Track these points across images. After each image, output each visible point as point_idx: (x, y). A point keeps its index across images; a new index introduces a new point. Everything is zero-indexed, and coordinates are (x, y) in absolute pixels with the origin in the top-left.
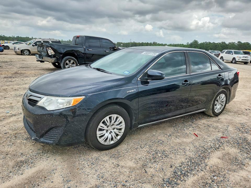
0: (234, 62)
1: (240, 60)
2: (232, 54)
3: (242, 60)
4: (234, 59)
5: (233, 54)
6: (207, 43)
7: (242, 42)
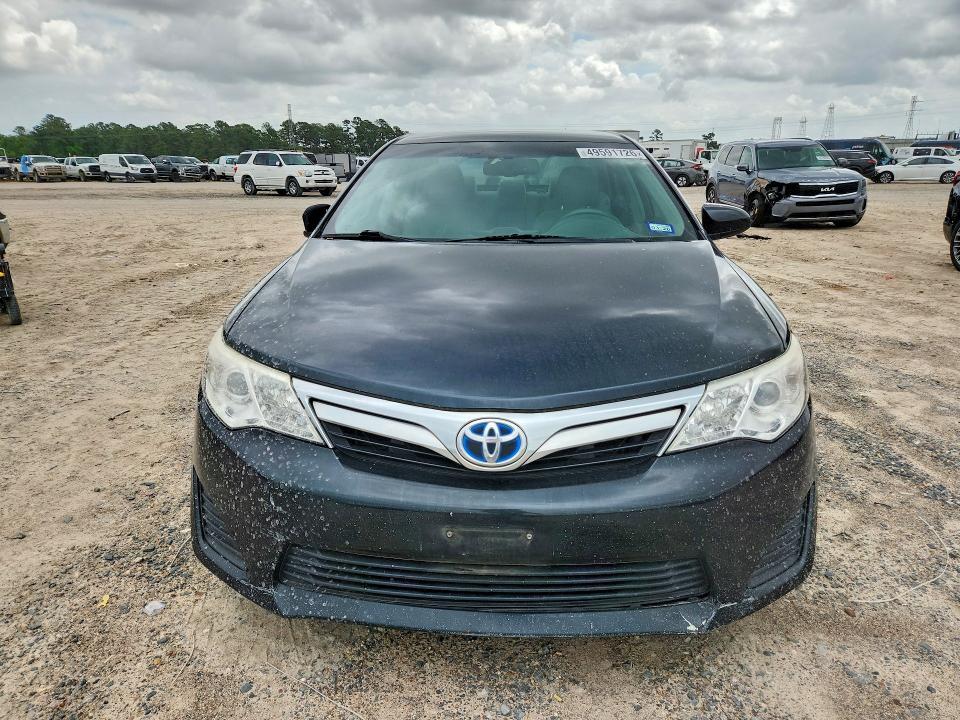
0: (293, 190)
1: (312, 184)
2: (278, 163)
3: (317, 181)
4: (291, 180)
5: (281, 165)
6: (108, 126)
7: (231, 123)
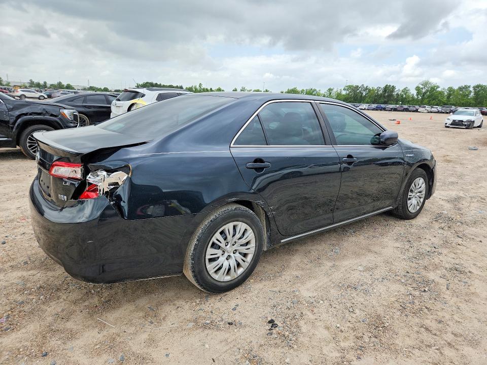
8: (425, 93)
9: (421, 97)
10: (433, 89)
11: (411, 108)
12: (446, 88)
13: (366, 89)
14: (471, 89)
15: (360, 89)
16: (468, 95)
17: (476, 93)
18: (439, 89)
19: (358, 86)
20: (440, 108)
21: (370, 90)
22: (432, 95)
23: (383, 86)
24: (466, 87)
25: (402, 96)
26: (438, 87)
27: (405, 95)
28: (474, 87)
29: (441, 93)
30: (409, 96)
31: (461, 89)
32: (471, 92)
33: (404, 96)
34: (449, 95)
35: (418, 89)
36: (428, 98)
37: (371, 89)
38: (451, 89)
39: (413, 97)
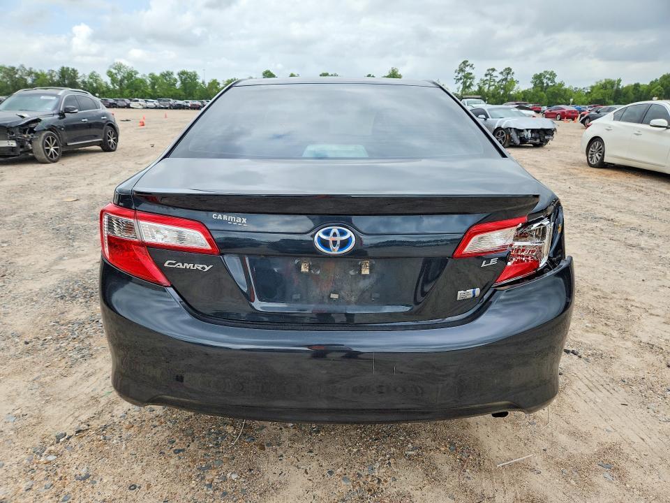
8: (122, 81)
9: (118, 87)
10: (130, 75)
11: (120, 103)
12: (147, 75)
13: (30, 73)
14: (176, 76)
15: (20, 73)
16: (174, 85)
17: (183, 82)
18: (138, 76)
19: (13, 68)
20: (156, 103)
21: (37, 75)
22: (132, 83)
23: (57, 69)
24: (169, 74)
25: (91, 85)
26: (136, 73)
27: (96, 83)
28: (179, 74)
29: (142, 81)
30: (101, 85)
31: (164, 75)
32: (176, 80)
33: (95, 85)
34: (153, 84)
35: (110, 74)
36: (127, 88)
37: (39, 73)
38: (153, 77)
39: (107, 87)
